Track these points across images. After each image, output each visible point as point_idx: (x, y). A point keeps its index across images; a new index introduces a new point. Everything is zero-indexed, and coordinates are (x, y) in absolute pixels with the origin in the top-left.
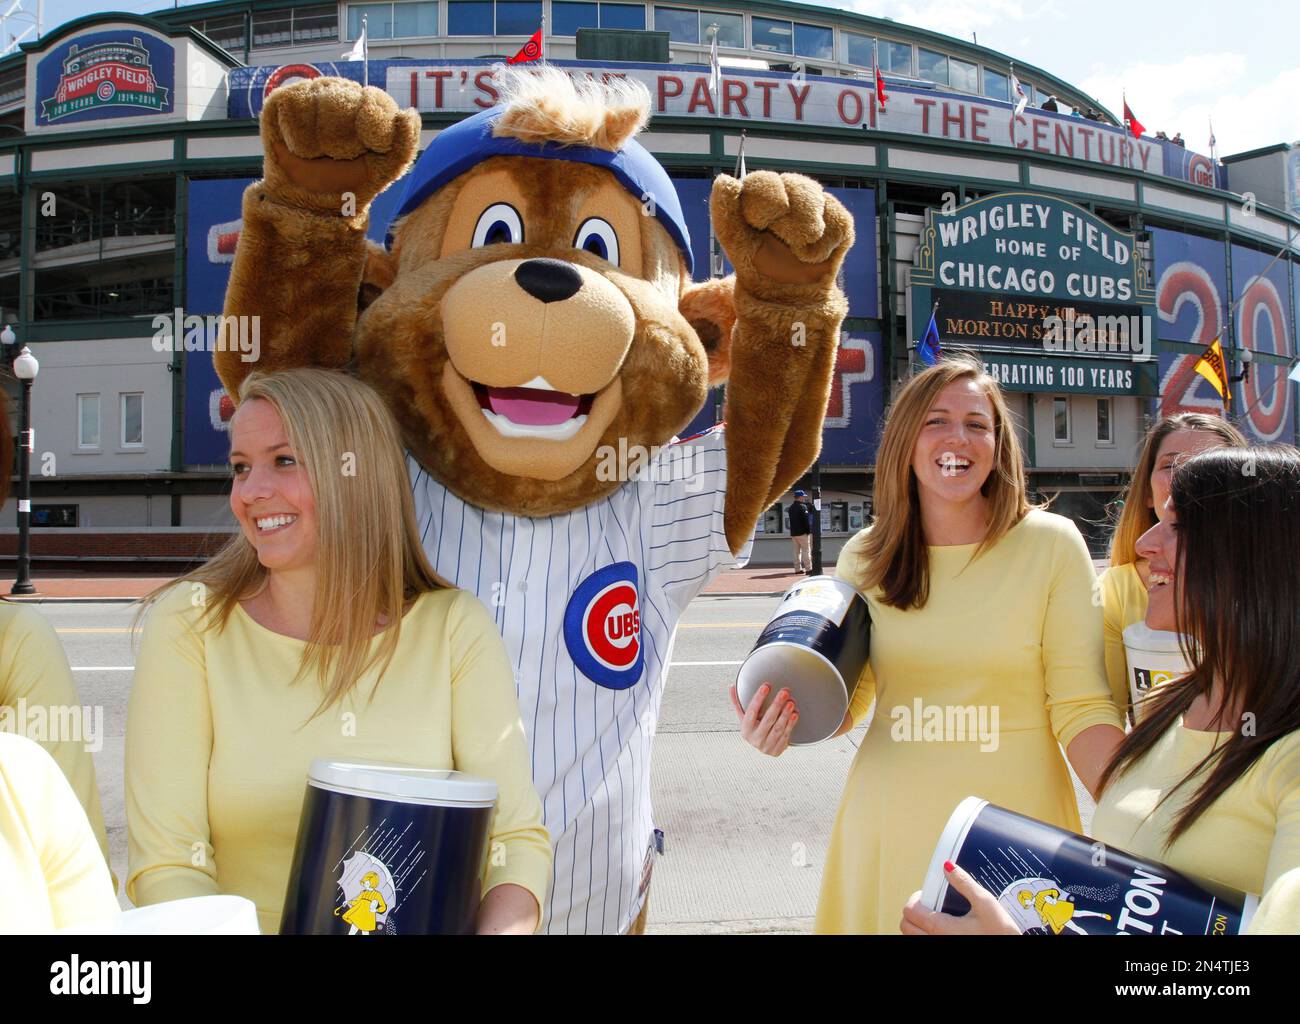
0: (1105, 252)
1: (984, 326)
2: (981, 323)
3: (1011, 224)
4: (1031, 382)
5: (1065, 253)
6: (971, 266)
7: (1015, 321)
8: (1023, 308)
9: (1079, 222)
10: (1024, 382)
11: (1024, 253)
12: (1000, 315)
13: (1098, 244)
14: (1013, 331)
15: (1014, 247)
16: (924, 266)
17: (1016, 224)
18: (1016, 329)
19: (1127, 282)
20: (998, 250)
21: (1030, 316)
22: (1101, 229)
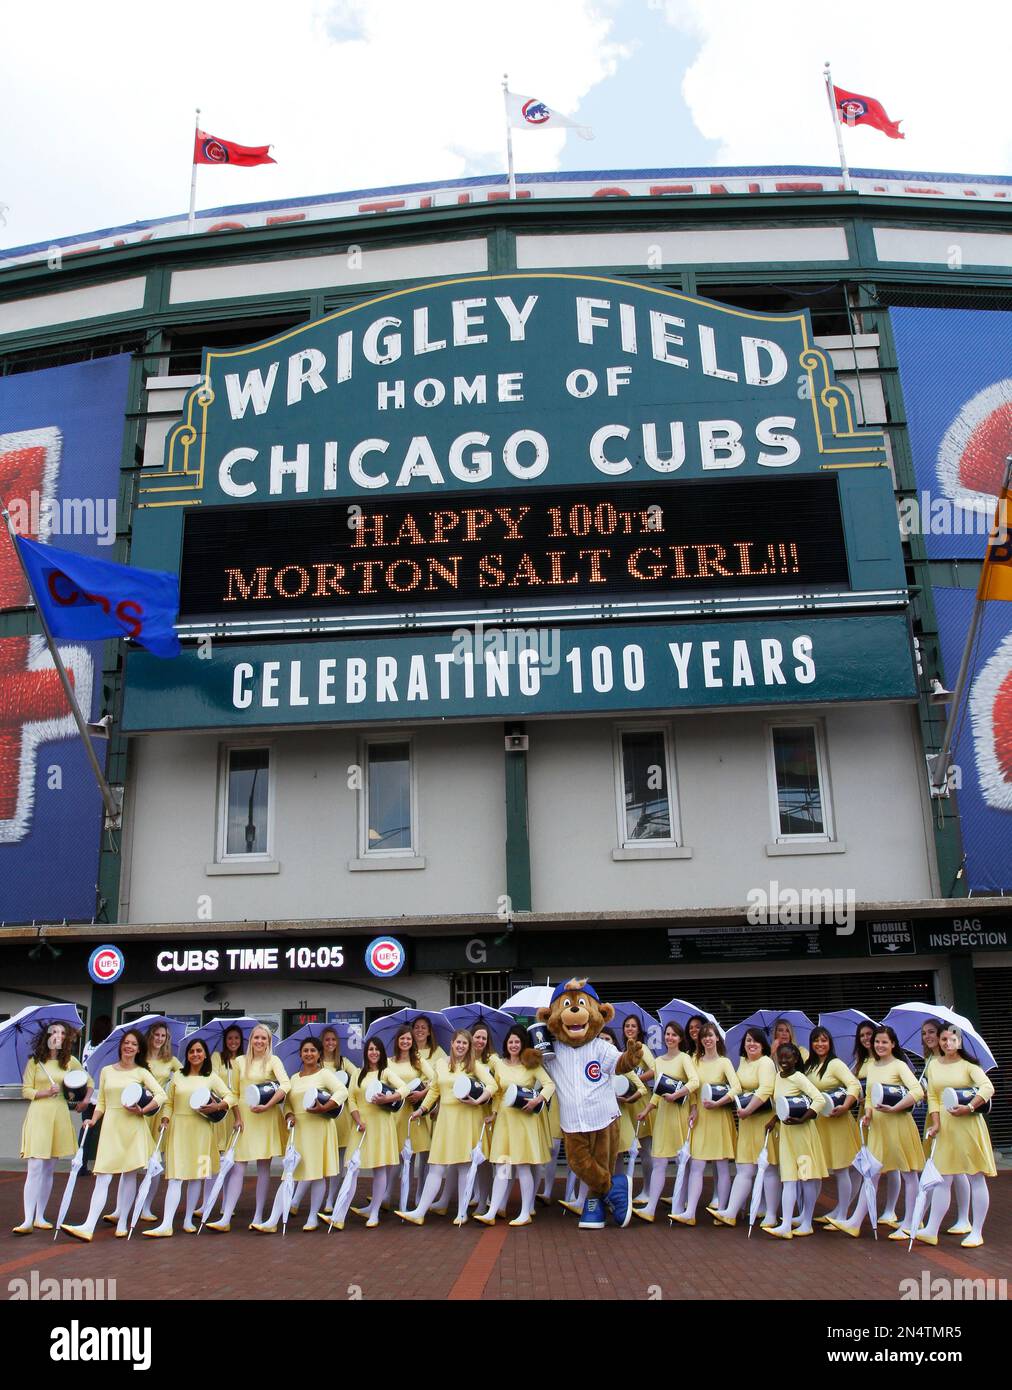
0: (709, 364)
1: (331, 573)
2: (322, 567)
3: (422, 344)
4: (470, 693)
5: (582, 383)
6: (303, 451)
7: (421, 554)
8: (447, 520)
9: (627, 313)
10: (445, 694)
11: (458, 400)
12: (380, 543)
13: (692, 350)
14: (418, 576)
15: (430, 392)
16: (178, 465)
17: (441, 344)
18: (425, 573)
19: (789, 422)
20: (383, 404)
21: (471, 535)
22: (694, 318)
